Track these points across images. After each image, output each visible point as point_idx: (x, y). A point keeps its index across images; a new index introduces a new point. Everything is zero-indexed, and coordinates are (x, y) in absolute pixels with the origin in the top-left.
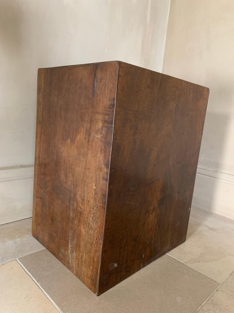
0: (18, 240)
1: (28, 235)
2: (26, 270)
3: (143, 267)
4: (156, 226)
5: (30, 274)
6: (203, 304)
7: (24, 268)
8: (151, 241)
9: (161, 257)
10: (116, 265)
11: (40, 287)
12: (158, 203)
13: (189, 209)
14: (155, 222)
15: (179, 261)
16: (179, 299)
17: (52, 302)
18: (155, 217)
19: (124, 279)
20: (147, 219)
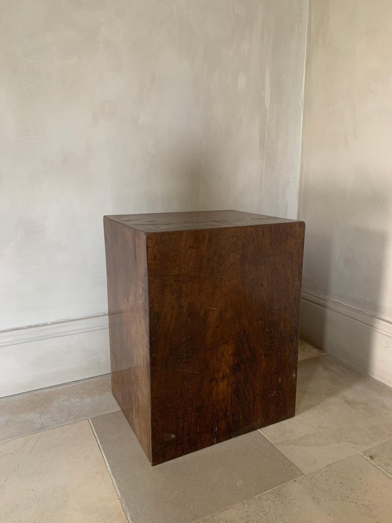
0: (97, 398)
1: (109, 393)
2: (94, 431)
3: (218, 443)
4: (231, 396)
5: (96, 435)
6: (266, 492)
7: (93, 428)
8: (227, 414)
9: (248, 433)
10: (173, 436)
11: (101, 449)
12: (230, 370)
13: (294, 375)
14: (229, 391)
15: (268, 441)
16: (240, 483)
17: (108, 465)
18: (228, 385)
19: (189, 453)
20: (215, 387)
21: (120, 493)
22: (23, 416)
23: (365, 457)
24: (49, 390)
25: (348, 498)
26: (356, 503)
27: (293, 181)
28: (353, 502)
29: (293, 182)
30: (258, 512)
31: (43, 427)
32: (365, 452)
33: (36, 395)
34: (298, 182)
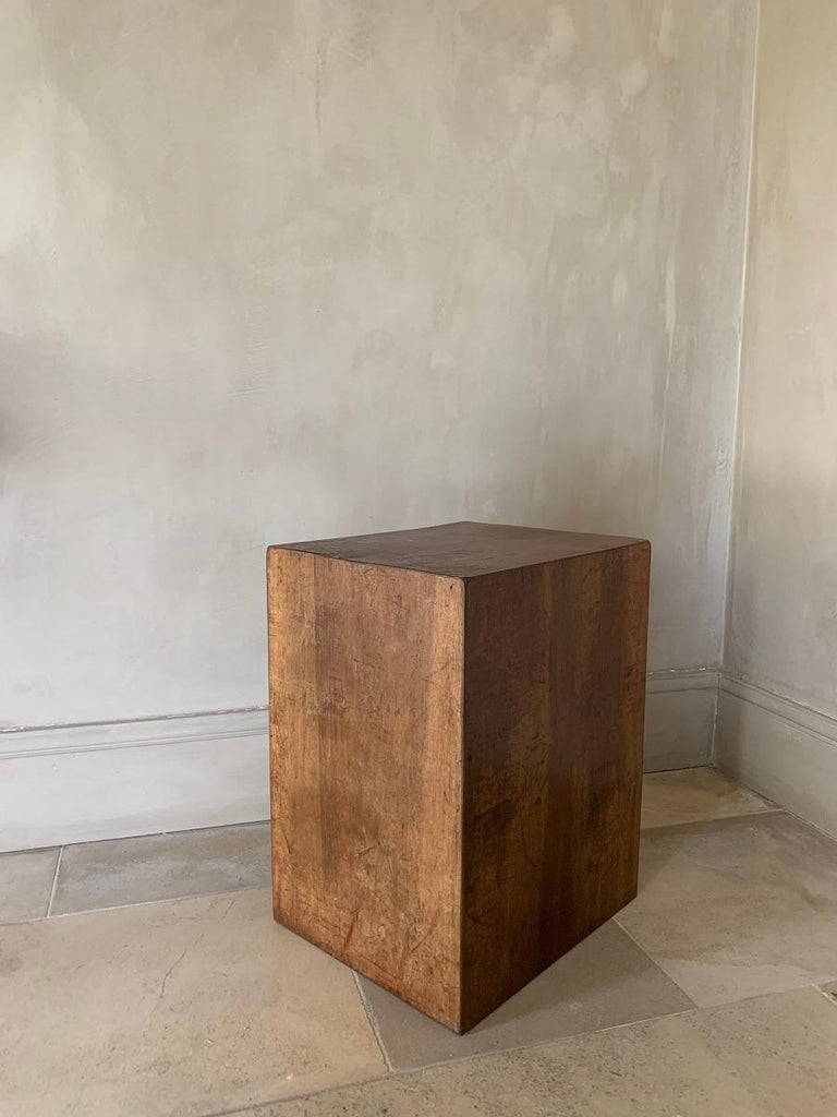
6: (620, 1026)
21: (366, 996)
22: (209, 863)
23: (825, 994)
24: (254, 827)
25: (776, 1053)
26: (789, 1063)
27: (721, 467)
28: (783, 1061)
29: (720, 470)
30: (601, 1053)
31: (242, 885)
32: (826, 985)
33: (231, 833)
34: (732, 471)
